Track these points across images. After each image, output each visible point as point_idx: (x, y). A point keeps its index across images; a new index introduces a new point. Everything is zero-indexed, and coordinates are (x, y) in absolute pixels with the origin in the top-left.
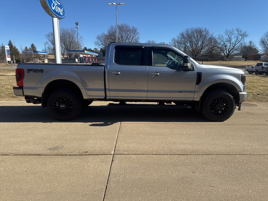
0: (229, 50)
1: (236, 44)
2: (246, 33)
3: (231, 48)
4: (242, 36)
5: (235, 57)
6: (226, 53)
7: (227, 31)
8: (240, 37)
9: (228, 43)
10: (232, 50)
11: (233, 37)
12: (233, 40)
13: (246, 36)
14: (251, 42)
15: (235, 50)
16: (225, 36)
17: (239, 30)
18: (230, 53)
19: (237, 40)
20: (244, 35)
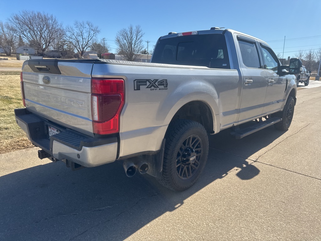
0: (82, 46)
1: (89, 40)
2: (98, 29)
3: (84, 44)
4: (94, 31)
5: (90, 54)
6: (80, 49)
7: (77, 23)
8: (92, 32)
9: (79, 37)
10: (85, 46)
11: (84, 31)
12: (85, 35)
13: (98, 32)
14: (105, 39)
15: (89, 47)
16: (75, 29)
17: (90, 24)
18: (84, 50)
19: (90, 36)
20: (96, 31)
